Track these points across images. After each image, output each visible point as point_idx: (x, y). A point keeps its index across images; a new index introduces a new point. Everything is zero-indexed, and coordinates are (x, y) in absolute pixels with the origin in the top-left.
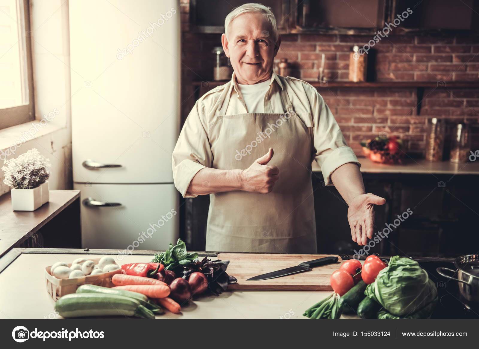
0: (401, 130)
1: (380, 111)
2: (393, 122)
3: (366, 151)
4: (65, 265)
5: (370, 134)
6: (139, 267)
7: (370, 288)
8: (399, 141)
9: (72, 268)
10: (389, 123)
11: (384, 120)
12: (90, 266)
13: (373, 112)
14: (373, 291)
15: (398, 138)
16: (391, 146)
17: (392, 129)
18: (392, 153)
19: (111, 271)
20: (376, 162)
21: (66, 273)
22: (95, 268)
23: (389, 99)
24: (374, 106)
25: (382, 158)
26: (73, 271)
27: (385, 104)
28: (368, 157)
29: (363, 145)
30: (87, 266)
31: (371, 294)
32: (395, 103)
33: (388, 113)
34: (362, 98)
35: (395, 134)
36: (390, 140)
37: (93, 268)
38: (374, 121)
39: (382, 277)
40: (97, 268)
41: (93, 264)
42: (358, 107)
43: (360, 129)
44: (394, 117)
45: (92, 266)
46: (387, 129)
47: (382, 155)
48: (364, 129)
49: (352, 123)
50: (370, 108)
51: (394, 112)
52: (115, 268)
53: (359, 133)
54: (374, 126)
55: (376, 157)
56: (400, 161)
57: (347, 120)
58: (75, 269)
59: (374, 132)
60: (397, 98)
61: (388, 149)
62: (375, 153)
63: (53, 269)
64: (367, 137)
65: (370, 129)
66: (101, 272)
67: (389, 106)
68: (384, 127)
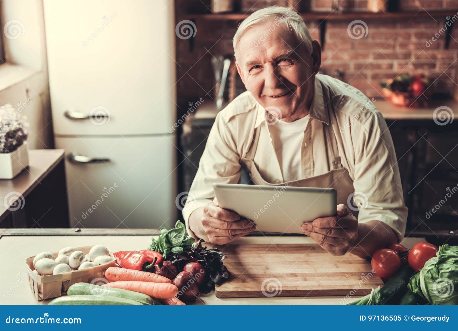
0: (426, 67)
1: (403, 46)
2: (418, 58)
3: (387, 92)
4: (49, 257)
5: (390, 72)
6: (134, 257)
7: (413, 281)
8: (425, 81)
9: (57, 260)
10: (413, 59)
11: (407, 56)
12: (78, 258)
13: (394, 47)
14: (418, 285)
15: (423, 76)
16: (416, 87)
17: (416, 66)
18: (417, 95)
19: (103, 264)
20: (398, 106)
21: (50, 267)
22: (84, 260)
23: (413, 31)
24: (395, 39)
25: (405, 101)
26: (58, 264)
27: (408, 37)
28: (389, 99)
29: (384, 86)
30: (74, 258)
31: (415, 289)
32: (420, 36)
33: (412, 47)
34: (383, 30)
35: (419, 71)
36: (414, 79)
37: (81, 259)
38: (395, 56)
39: (429, 271)
40: (86, 261)
41: (82, 256)
42: (378, 41)
43: (379, 67)
44: (419, 53)
45: (81, 257)
46: (411, 67)
47: (406, 98)
48: (384, 66)
49: (370, 60)
50: (391, 42)
51: (419, 46)
52: (108, 261)
53: (377, 71)
54: (396, 63)
55: (398, 100)
56: (426, 104)
57: (365, 56)
58: (61, 262)
59: (396, 69)
60: (422, 29)
61: (412, 91)
62: (397, 95)
63: (36, 262)
64: (389, 76)
65: (391, 66)
66: (90, 265)
67: (414, 39)
68: (407, 64)
